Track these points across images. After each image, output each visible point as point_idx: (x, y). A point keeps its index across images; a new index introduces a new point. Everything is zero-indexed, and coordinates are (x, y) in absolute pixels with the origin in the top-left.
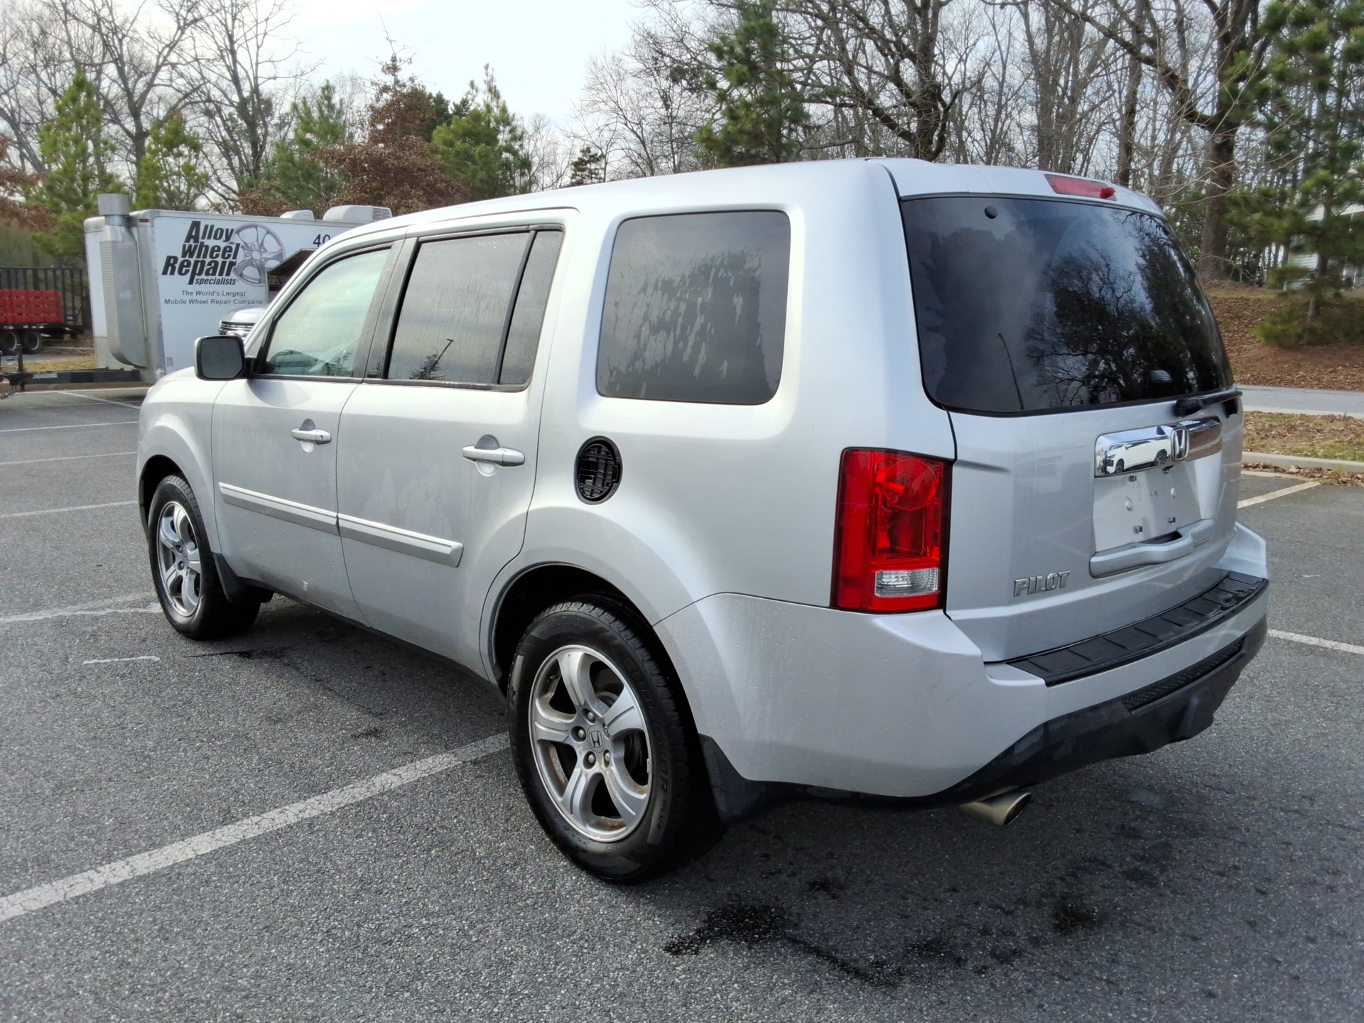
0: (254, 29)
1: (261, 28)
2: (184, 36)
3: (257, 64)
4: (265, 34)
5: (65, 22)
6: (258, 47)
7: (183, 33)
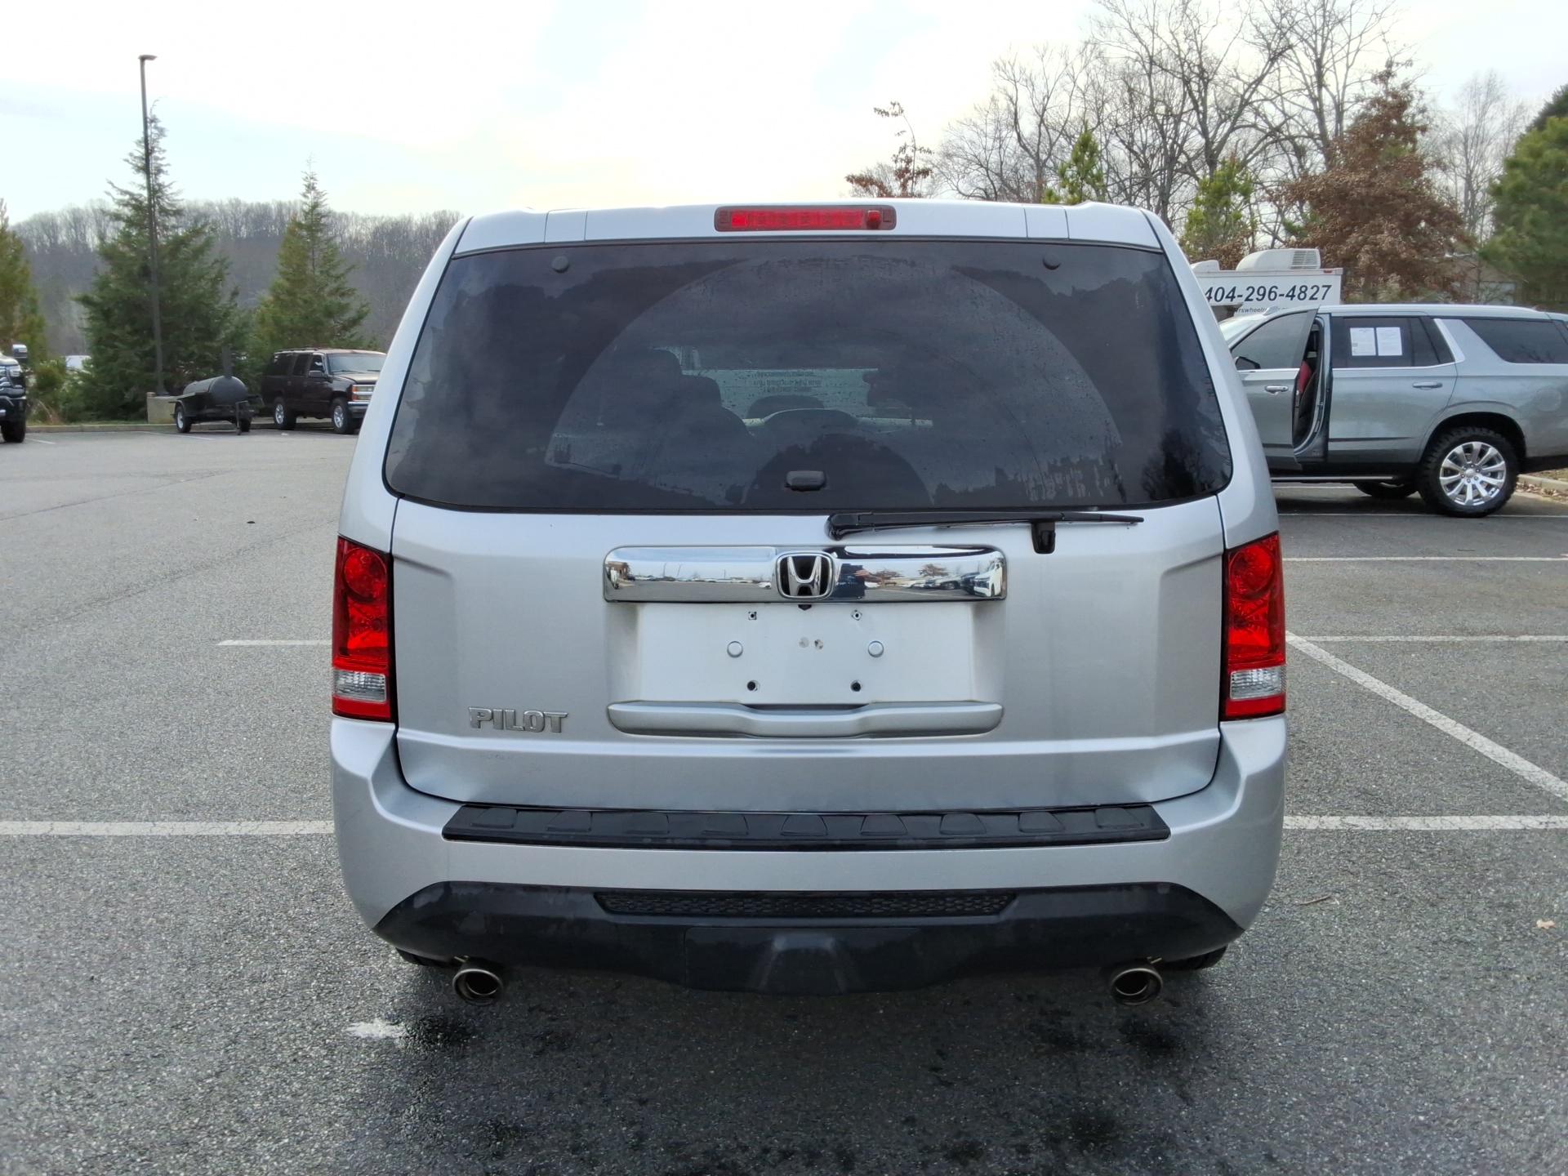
0: (1346, 48)
1: (1354, 45)
2: (1273, 68)
3: (1345, 87)
4: (1358, 50)
5: (1149, 75)
6: (1348, 67)
7: (1272, 65)
